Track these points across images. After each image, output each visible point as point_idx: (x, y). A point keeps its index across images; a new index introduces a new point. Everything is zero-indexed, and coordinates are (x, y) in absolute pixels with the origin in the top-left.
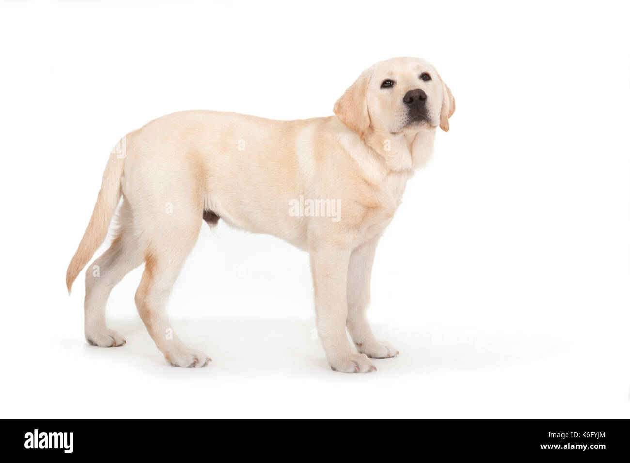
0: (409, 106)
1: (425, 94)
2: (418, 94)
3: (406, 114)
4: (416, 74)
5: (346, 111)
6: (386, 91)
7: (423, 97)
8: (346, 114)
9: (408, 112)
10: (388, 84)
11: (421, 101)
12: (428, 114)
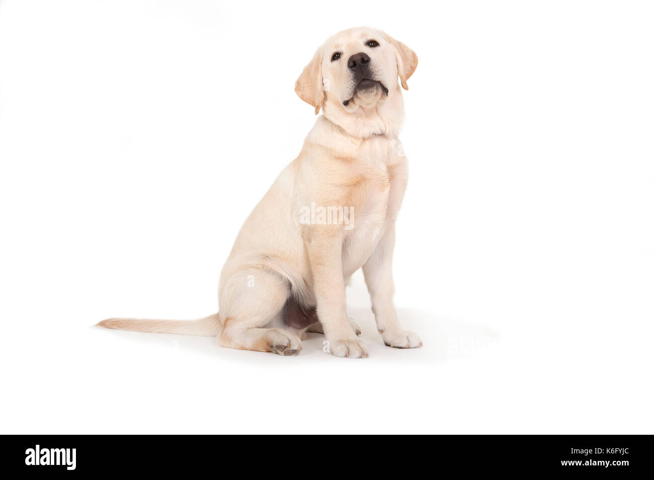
0: (353, 70)
1: (367, 56)
2: (359, 58)
3: (352, 79)
4: (362, 42)
5: (304, 87)
6: (336, 63)
7: (366, 59)
8: (304, 90)
9: (353, 77)
10: (336, 56)
11: (364, 64)
12: (373, 76)
